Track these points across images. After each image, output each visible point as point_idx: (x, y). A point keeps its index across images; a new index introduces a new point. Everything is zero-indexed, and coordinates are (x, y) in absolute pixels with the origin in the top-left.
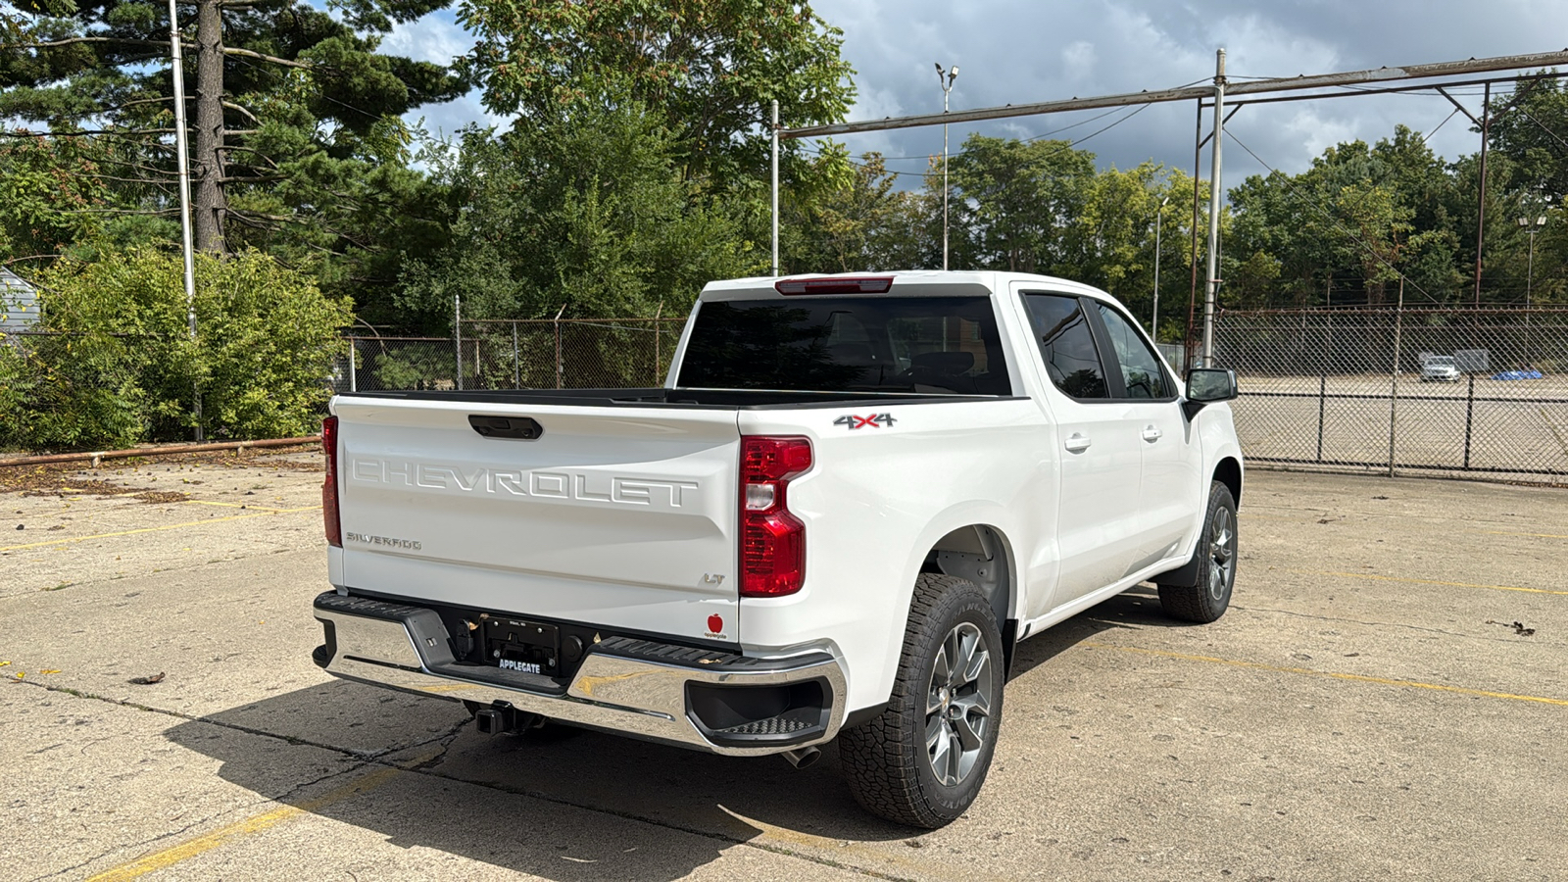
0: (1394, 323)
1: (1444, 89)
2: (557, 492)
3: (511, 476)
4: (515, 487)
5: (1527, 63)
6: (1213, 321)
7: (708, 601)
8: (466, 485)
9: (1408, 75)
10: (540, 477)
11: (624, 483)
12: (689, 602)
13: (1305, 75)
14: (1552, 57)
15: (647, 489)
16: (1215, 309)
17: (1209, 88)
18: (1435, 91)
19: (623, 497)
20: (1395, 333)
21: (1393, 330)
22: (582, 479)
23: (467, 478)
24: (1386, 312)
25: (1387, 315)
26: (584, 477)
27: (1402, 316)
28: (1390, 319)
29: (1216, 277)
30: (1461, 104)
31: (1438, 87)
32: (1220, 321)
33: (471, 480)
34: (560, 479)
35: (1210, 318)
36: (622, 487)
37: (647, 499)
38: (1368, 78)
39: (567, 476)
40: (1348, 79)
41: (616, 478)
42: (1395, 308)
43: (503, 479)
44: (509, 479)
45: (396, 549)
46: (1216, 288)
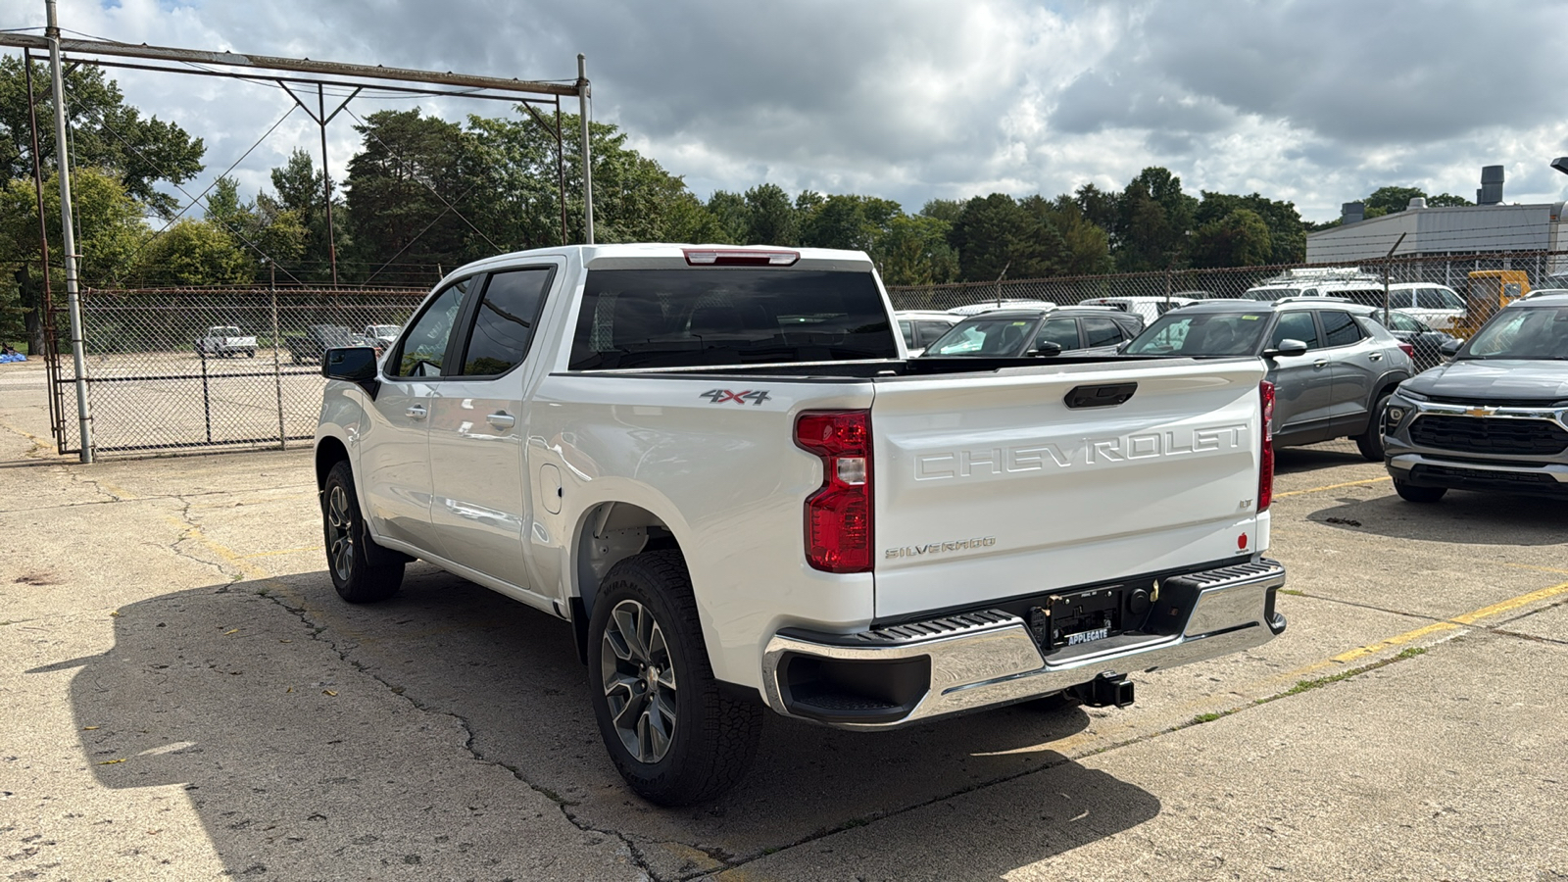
0: (270, 303)
1: (285, 83)
2: (1150, 452)
3: (1109, 443)
4: (1114, 454)
5: (351, 72)
6: (79, 300)
7: (1239, 523)
8: (1064, 460)
9: (252, 63)
10: (1136, 440)
11: (1202, 433)
12: (1227, 528)
13: (148, 45)
14: (370, 70)
15: (1216, 436)
16: (80, 288)
17: (39, 38)
18: (276, 83)
19: (1200, 445)
20: (273, 313)
21: (270, 309)
22: (1170, 435)
23: (1065, 454)
24: (262, 292)
25: (263, 295)
26: (1172, 433)
27: (277, 296)
28: (267, 299)
29: (77, 252)
30: (301, 100)
31: (279, 80)
32: (88, 300)
33: (1068, 454)
34: (1152, 438)
35: (76, 297)
36: (1200, 437)
37: (1217, 444)
38: (214, 60)
39: (1159, 435)
40: (195, 57)
41: (1196, 430)
42: (270, 287)
43: (1102, 448)
44: (1108, 447)
45: (962, 552)
46: (78, 264)
